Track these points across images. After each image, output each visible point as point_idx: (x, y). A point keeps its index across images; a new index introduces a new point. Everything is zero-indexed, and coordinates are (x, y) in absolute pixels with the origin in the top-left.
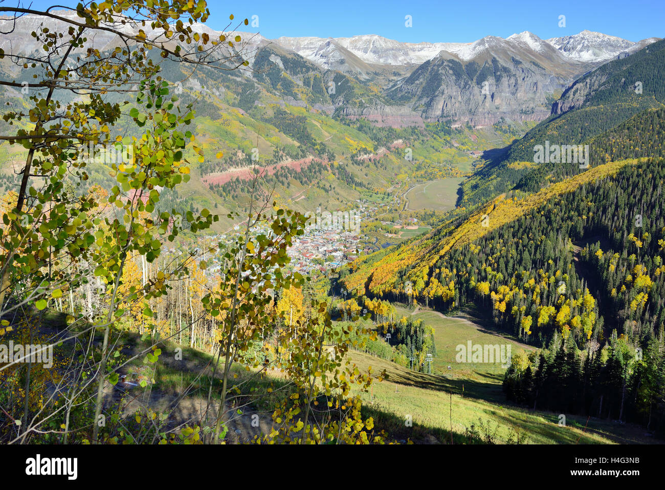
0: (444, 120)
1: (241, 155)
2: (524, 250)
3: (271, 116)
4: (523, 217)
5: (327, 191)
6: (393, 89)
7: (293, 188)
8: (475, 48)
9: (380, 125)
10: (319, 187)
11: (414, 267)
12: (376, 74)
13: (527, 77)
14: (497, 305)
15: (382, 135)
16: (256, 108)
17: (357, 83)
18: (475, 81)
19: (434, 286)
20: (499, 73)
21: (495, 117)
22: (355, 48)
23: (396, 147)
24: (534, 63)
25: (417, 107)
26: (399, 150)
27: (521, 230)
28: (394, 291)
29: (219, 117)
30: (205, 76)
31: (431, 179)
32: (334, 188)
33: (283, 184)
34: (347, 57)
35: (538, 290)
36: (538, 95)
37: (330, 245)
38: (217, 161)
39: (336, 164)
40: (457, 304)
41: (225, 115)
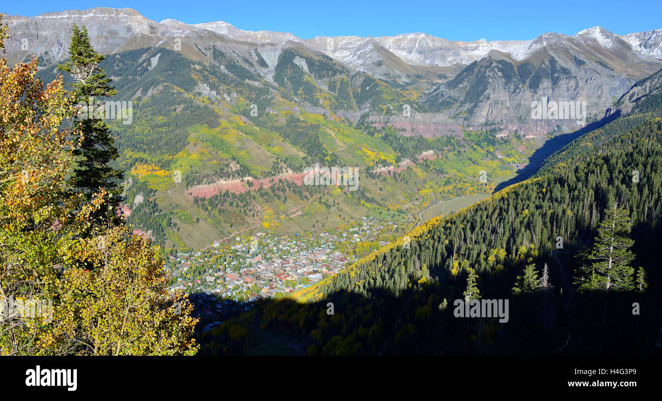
0: (489, 128)
1: (234, 167)
3: (283, 124)
5: (328, 207)
6: (435, 94)
7: (290, 203)
8: (531, 46)
9: (407, 135)
10: (320, 202)
12: (418, 77)
13: (591, 79)
15: (410, 145)
16: (267, 115)
17: (387, 87)
18: (527, 84)
20: (556, 75)
21: (549, 125)
22: (399, 48)
23: (425, 159)
24: (601, 63)
25: (459, 114)
26: (428, 162)
29: (218, 124)
30: (216, 80)
31: (458, 195)
32: (338, 204)
33: (279, 198)
34: (386, 57)
36: (604, 99)
37: (312, 266)
38: (205, 172)
41: (224, 123)
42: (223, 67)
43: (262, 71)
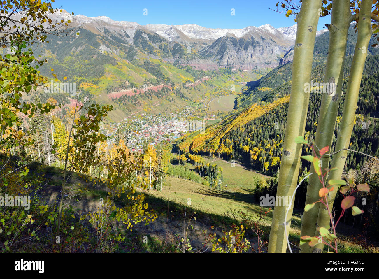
0: (228, 67)
1: (127, 83)
2: (266, 130)
3: (143, 64)
4: (265, 114)
5: (170, 101)
6: (203, 51)
7: (154, 100)
8: (243, 31)
9: (197, 69)
10: (166, 99)
11: (213, 139)
12: (195, 43)
13: (268, 46)
14: (252, 157)
15: (198, 74)
16: (135, 60)
18: (243, 48)
19: (223, 148)
20: (254, 44)
21: (252, 66)
22: (185, 30)
24: (271, 40)
25: (215, 60)
26: (206, 81)
27: (264, 121)
28: (203, 150)
29: (116, 64)
30: (109, 43)
31: (221, 96)
32: (174, 100)
33: (149, 98)
34: (180, 35)
35: (272, 149)
36: (273, 55)
37: (172, 128)
38: (115, 86)
39: (175, 88)
40: (233, 156)
41: (119, 63)
42: (109, 38)
43: (127, 39)
